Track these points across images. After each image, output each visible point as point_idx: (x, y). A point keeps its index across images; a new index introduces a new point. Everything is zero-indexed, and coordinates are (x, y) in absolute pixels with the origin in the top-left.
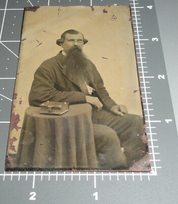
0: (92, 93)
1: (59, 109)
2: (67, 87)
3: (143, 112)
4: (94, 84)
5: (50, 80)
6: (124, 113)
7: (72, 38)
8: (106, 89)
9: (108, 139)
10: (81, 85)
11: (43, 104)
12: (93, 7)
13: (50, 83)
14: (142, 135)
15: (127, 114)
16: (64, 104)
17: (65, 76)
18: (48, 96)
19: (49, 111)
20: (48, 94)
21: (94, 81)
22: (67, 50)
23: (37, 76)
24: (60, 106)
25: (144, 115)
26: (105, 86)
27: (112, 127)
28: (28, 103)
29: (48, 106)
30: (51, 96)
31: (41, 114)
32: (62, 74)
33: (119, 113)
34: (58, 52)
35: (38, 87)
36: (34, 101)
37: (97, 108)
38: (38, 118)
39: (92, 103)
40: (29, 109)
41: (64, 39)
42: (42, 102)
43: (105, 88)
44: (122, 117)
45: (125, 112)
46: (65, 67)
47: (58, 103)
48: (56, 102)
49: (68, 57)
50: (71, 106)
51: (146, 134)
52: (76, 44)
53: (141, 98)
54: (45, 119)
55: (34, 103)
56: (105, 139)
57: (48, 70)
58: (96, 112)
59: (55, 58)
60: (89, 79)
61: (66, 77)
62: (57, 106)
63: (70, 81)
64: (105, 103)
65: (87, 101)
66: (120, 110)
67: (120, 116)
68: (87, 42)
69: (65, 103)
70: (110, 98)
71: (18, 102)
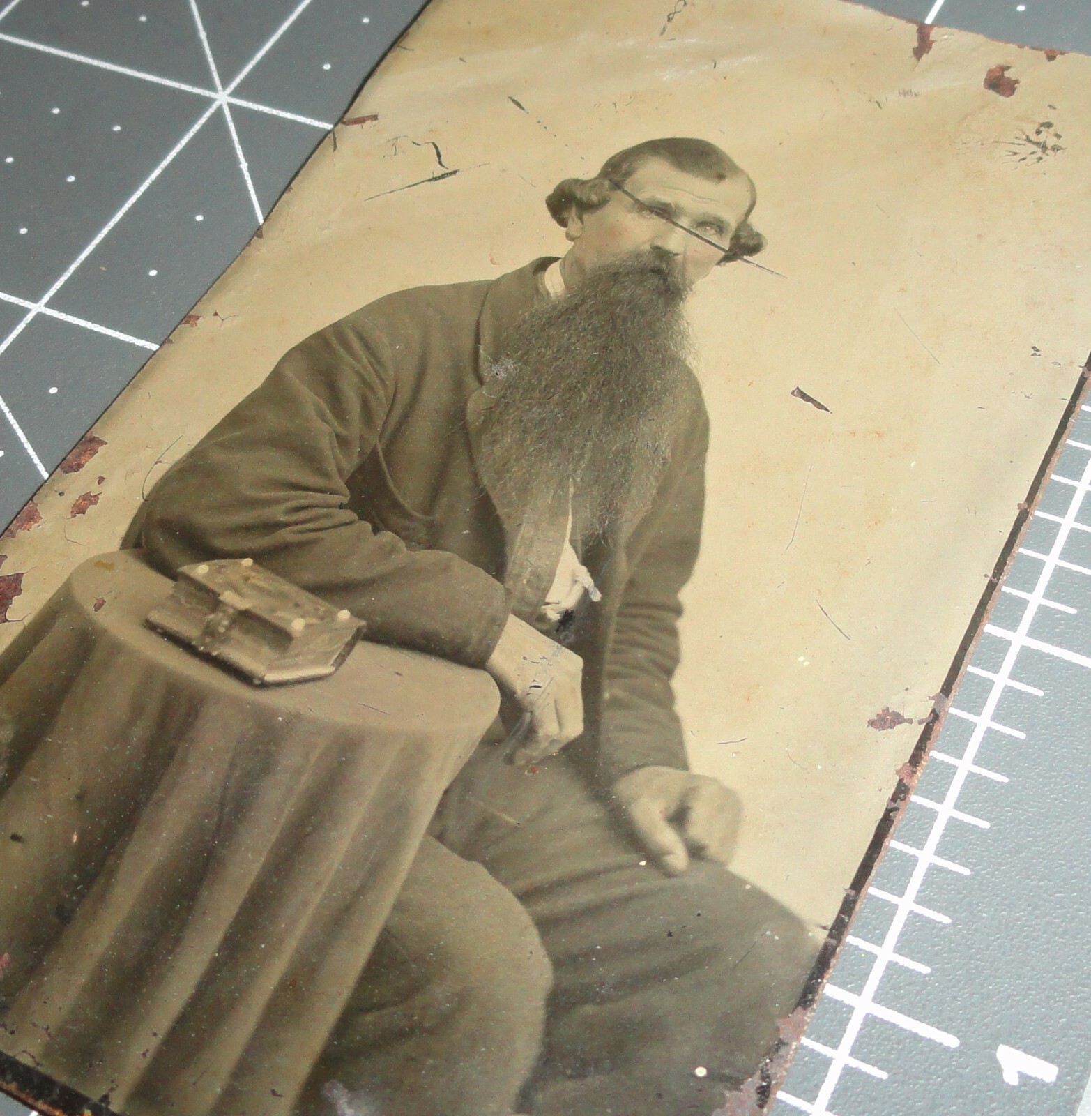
0: (567, 617)
1: (280, 637)
2: (429, 508)
3: (848, 907)
4: (622, 557)
5: (355, 429)
6: (696, 852)
7: (664, 197)
8: (682, 624)
9: (462, 1000)
10: (526, 531)
11: (201, 570)
12: (934, 34)
13: (342, 441)
14: (736, 1083)
15: (719, 865)
16: (329, 617)
17: (465, 427)
18: (271, 527)
19: (210, 631)
20: (278, 513)
21: (637, 534)
22: (591, 260)
23: (288, 373)
24: (297, 625)
25: (838, 929)
26: (687, 595)
27: (546, 925)
28: (122, 529)
29: (228, 596)
30: (286, 535)
31: (152, 627)
32: (457, 415)
33: (666, 837)
34: (525, 259)
35: (251, 443)
36: (166, 526)
37: (531, 731)
38: (116, 648)
39: (519, 687)
40: (102, 563)
41: (617, 186)
42: (208, 553)
43: (678, 611)
44: (669, 874)
45: (713, 848)
46: (503, 370)
47: (304, 597)
48: (287, 587)
49: (568, 312)
50: (363, 651)
51: (764, 1093)
52: (675, 241)
53: (901, 791)
54: (151, 671)
55: (160, 540)
56: (440, 993)
57: (386, 354)
58: (510, 760)
59: (484, 291)
60: (610, 507)
61: (468, 446)
62: (280, 616)
63: (475, 475)
64: (611, 719)
65: (497, 659)
66: (679, 818)
67: (655, 859)
68: (754, 249)
69: (344, 615)
70: (666, 699)
71: (72, 497)
